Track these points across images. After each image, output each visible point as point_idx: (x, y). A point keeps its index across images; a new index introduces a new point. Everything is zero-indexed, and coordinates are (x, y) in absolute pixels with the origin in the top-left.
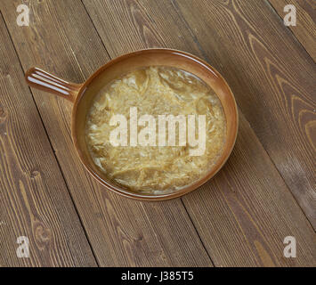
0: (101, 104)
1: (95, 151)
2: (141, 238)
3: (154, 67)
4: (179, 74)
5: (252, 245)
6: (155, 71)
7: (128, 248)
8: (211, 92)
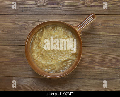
0: (71, 36)
1: (55, 27)
2: (26, 29)
3: (75, 59)
4: (68, 66)
5: (10, 58)
6: (74, 59)
7: (25, 24)
8: (56, 72)
